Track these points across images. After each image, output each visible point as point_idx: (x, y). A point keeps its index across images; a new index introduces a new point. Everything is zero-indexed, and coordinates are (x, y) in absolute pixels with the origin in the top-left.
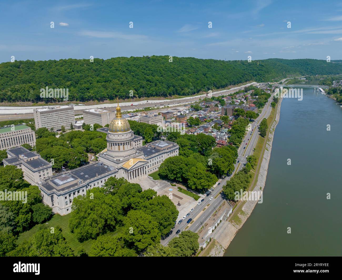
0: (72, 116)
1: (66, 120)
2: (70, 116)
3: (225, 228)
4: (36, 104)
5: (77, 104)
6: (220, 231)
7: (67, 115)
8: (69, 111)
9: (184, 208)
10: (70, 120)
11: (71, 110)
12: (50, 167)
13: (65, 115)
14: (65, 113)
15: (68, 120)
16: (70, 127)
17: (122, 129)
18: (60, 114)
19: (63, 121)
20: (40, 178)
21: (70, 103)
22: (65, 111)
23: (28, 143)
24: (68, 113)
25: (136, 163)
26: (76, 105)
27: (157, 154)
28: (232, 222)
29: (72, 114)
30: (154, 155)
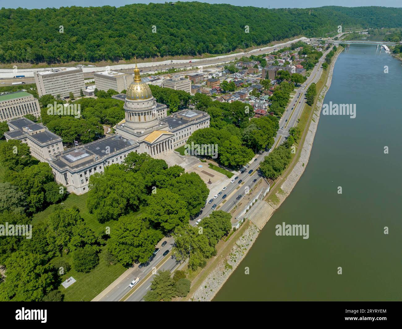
0: (81, 80)
1: (75, 86)
2: (78, 80)
3: (261, 209)
4: (36, 66)
5: (86, 65)
6: (256, 211)
7: (76, 78)
8: (77, 73)
9: (215, 186)
10: (79, 85)
11: (79, 73)
12: (60, 142)
13: (73, 79)
14: (73, 76)
15: (77, 85)
16: (80, 94)
17: (142, 95)
18: (67, 77)
19: (71, 86)
20: (50, 153)
21: (78, 64)
22: (72, 74)
23: (31, 113)
24: (76, 76)
25: (160, 136)
26: (85, 67)
27: (184, 126)
28: (269, 201)
29: (81, 77)
30: (181, 127)
